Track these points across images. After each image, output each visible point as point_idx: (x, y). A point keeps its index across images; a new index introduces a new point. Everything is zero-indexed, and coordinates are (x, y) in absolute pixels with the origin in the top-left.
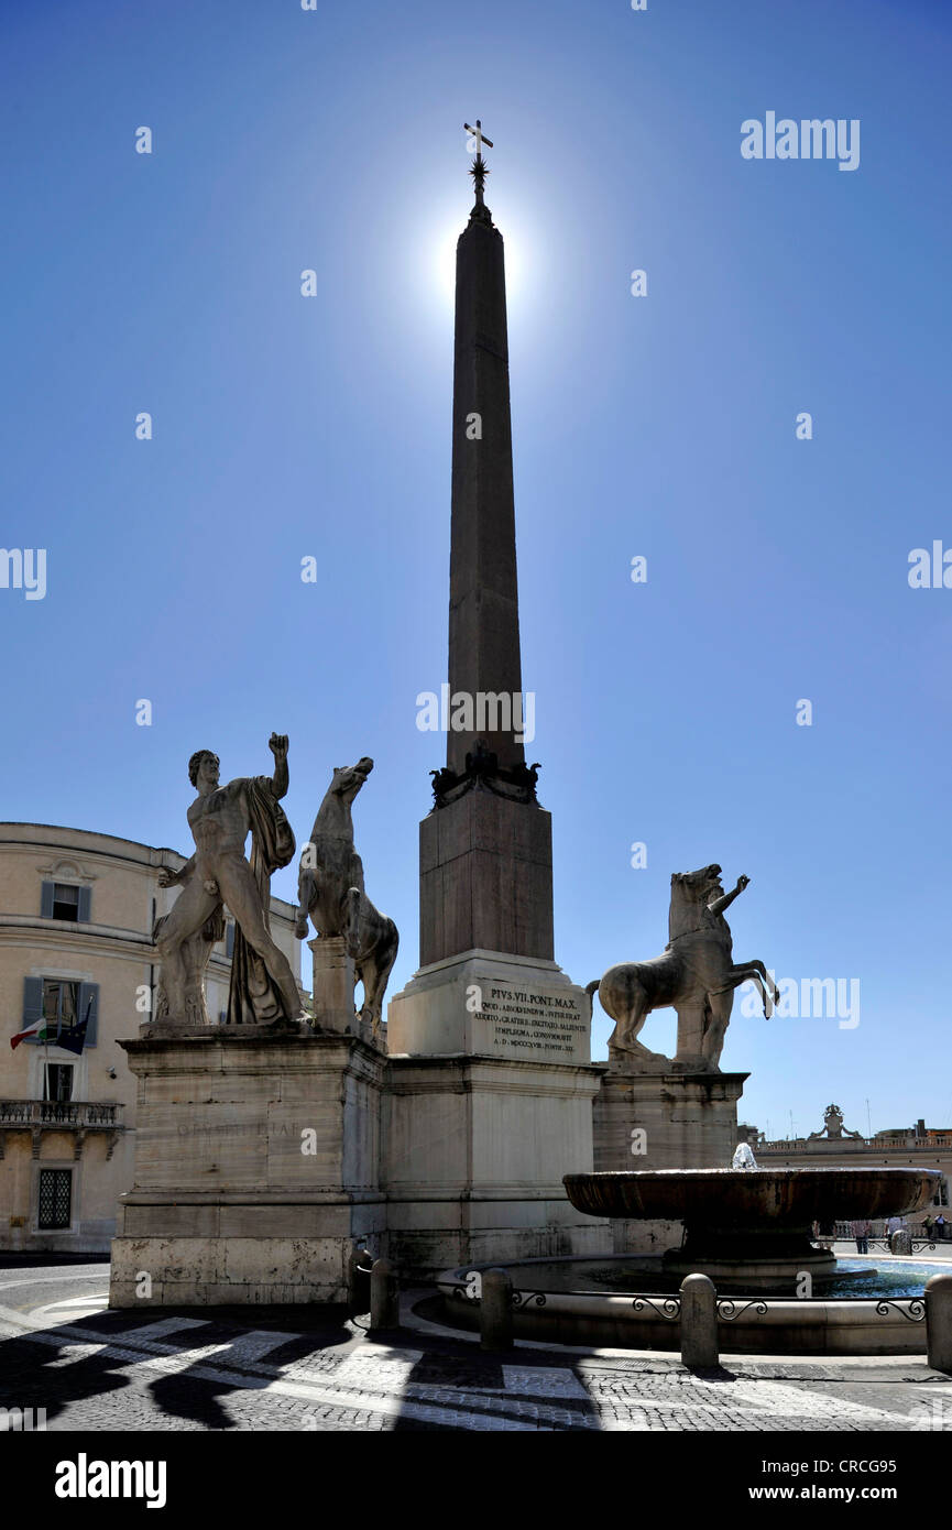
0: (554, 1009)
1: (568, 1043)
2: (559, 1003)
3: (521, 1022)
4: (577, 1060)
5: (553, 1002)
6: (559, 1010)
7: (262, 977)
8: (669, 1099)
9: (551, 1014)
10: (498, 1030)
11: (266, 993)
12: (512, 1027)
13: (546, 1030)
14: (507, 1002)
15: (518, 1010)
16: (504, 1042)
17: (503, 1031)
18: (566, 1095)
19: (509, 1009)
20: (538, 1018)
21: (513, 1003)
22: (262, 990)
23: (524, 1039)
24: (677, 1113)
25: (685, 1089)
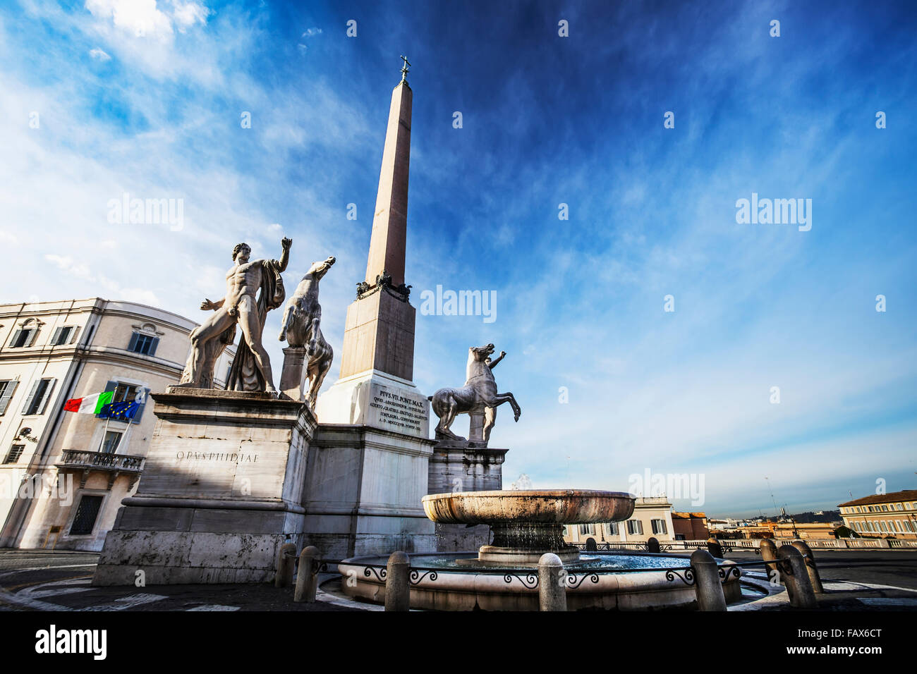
0: (412, 406)
1: (418, 426)
2: (414, 403)
3: (394, 411)
4: (422, 435)
5: (412, 402)
6: (414, 407)
7: (251, 366)
8: (467, 462)
9: (410, 408)
10: (382, 414)
11: (252, 376)
12: (390, 413)
13: (407, 417)
14: (388, 399)
15: (394, 404)
16: (385, 421)
17: (385, 415)
18: (415, 454)
19: (389, 403)
20: (404, 410)
21: (391, 400)
22: (249, 373)
23: (395, 420)
24: (471, 470)
25: (476, 457)
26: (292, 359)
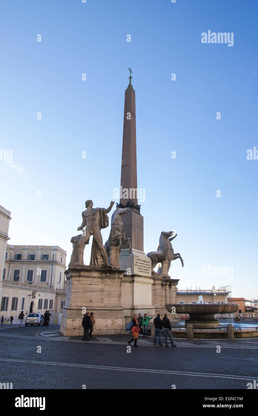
1: (148, 271)
4: (149, 275)
5: (146, 262)
7: (100, 254)
8: (163, 285)
12: (140, 267)
13: (145, 268)
16: (139, 271)
18: (147, 283)
19: (140, 263)
20: (144, 265)
22: (100, 258)
23: (142, 270)
24: (164, 288)
25: (166, 283)
26: (114, 251)
